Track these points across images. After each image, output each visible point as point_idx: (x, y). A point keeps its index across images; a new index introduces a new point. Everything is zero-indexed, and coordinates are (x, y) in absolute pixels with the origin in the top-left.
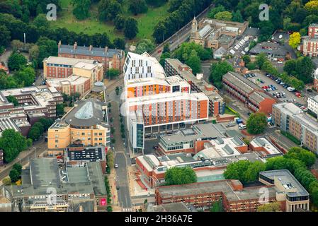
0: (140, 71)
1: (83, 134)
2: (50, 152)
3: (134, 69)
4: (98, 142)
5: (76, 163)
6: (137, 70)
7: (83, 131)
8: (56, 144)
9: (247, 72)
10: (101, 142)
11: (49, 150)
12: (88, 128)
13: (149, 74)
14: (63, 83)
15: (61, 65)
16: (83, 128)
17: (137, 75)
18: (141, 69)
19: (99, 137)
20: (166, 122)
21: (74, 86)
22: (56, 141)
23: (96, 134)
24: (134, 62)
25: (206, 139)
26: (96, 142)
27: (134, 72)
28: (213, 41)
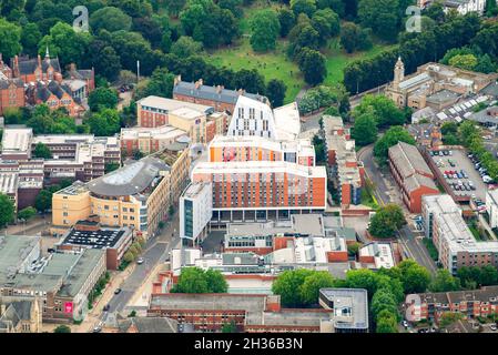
0: (252, 127)
1: (106, 207)
2: (53, 230)
3: (241, 121)
4: (129, 222)
5: (70, 248)
6: (246, 124)
7: (107, 202)
8: (65, 218)
9: (441, 147)
10: (133, 222)
11: (53, 226)
12: (115, 198)
13: (265, 133)
14: (140, 135)
15: (160, 110)
16: (108, 198)
17: (246, 132)
18: (252, 122)
19: (129, 214)
20: (254, 206)
21: (157, 141)
22: (65, 214)
23: (125, 209)
24: (241, 111)
25: (291, 235)
26: (125, 222)
27: (241, 127)
28: (419, 97)
